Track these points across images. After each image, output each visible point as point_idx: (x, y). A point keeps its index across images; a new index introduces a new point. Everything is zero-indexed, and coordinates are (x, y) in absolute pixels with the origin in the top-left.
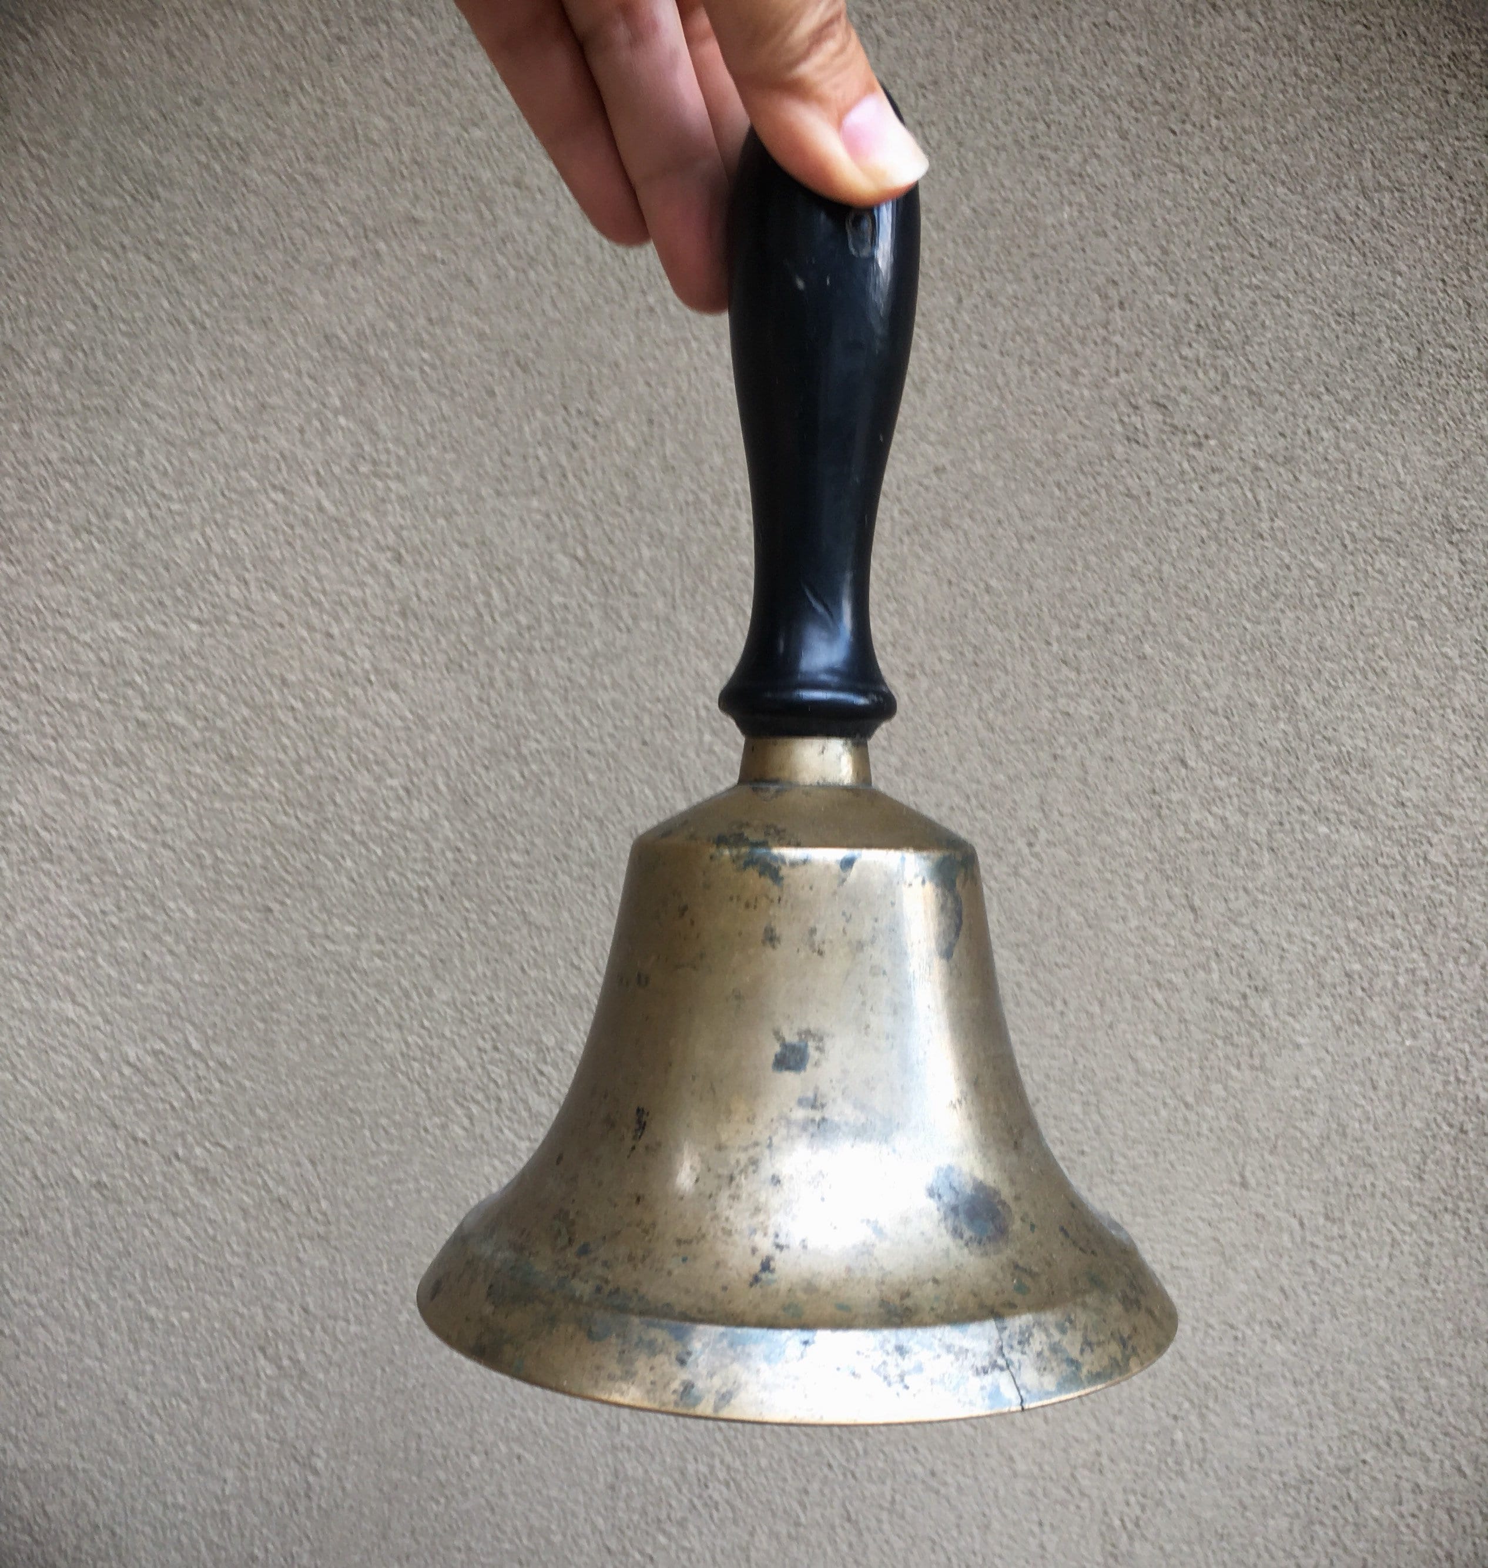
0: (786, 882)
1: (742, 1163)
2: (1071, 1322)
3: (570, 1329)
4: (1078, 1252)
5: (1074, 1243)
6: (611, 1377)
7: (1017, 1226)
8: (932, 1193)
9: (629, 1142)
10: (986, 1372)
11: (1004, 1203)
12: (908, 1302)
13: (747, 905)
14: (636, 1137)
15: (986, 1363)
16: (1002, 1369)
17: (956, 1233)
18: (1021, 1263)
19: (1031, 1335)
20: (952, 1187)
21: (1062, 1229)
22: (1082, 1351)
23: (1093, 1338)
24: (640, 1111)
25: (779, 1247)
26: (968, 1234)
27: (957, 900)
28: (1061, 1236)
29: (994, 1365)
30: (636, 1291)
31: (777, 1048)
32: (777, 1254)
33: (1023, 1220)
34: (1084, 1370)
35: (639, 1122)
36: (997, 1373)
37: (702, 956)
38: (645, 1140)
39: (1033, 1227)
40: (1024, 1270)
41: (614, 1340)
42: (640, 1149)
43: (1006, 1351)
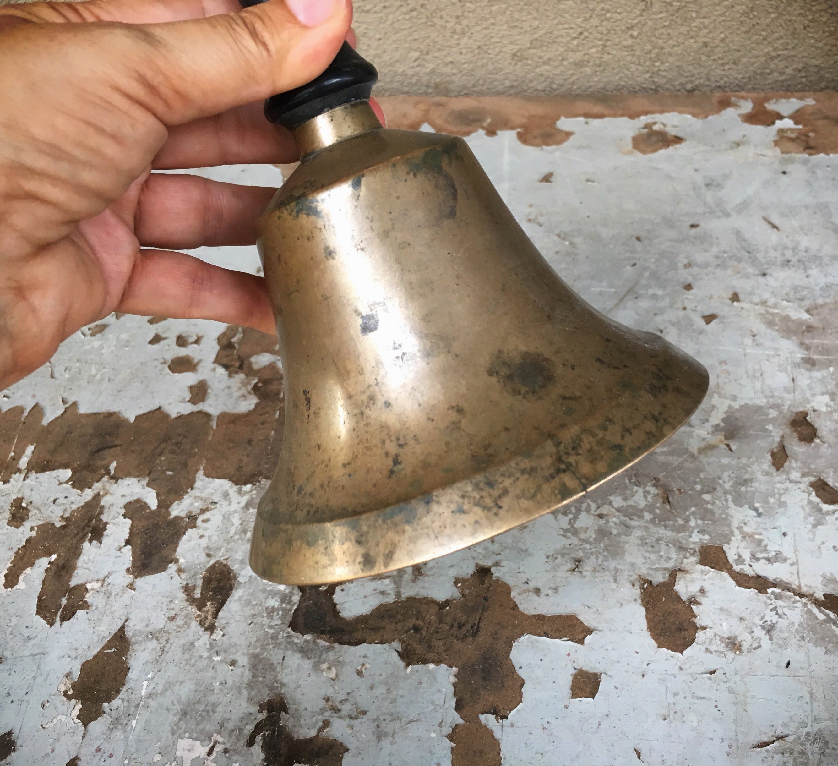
0: (323, 213)
1: (365, 401)
2: (610, 420)
3: (298, 543)
4: (612, 370)
5: (609, 366)
6: (325, 567)
7: (560, 370)
8: (490, 373)
9: (306, 414)
10: (553, 478)
11: (547, 360)
12: (490, 451)
13: (308, 239)
14: (308, 409)
15: (552, 471)
16: (564, 471)
17: (516, 392)
18: (567, 395)
19: (581, 440)
20: (504, 363)
21: (598, 360)
22: (623, 437)
23: (629, 425)
24: (305, 392)
25: (401, 446)
26: (523, 390)
27: (447, 177)
28: (597, 364)
29: (559, 471)
30: (327, 506)
31: (360, 321)
32: (402, 451)
33: (564, 365)
34: (627, 449)
35: (306, 399)
36: (562, 475)
37: (298, 282)
38: (312, 409)
39: (573, 367)
40: (571, 398)
41: (320, 542)
42: (312, 416)
43: (564, 458)
